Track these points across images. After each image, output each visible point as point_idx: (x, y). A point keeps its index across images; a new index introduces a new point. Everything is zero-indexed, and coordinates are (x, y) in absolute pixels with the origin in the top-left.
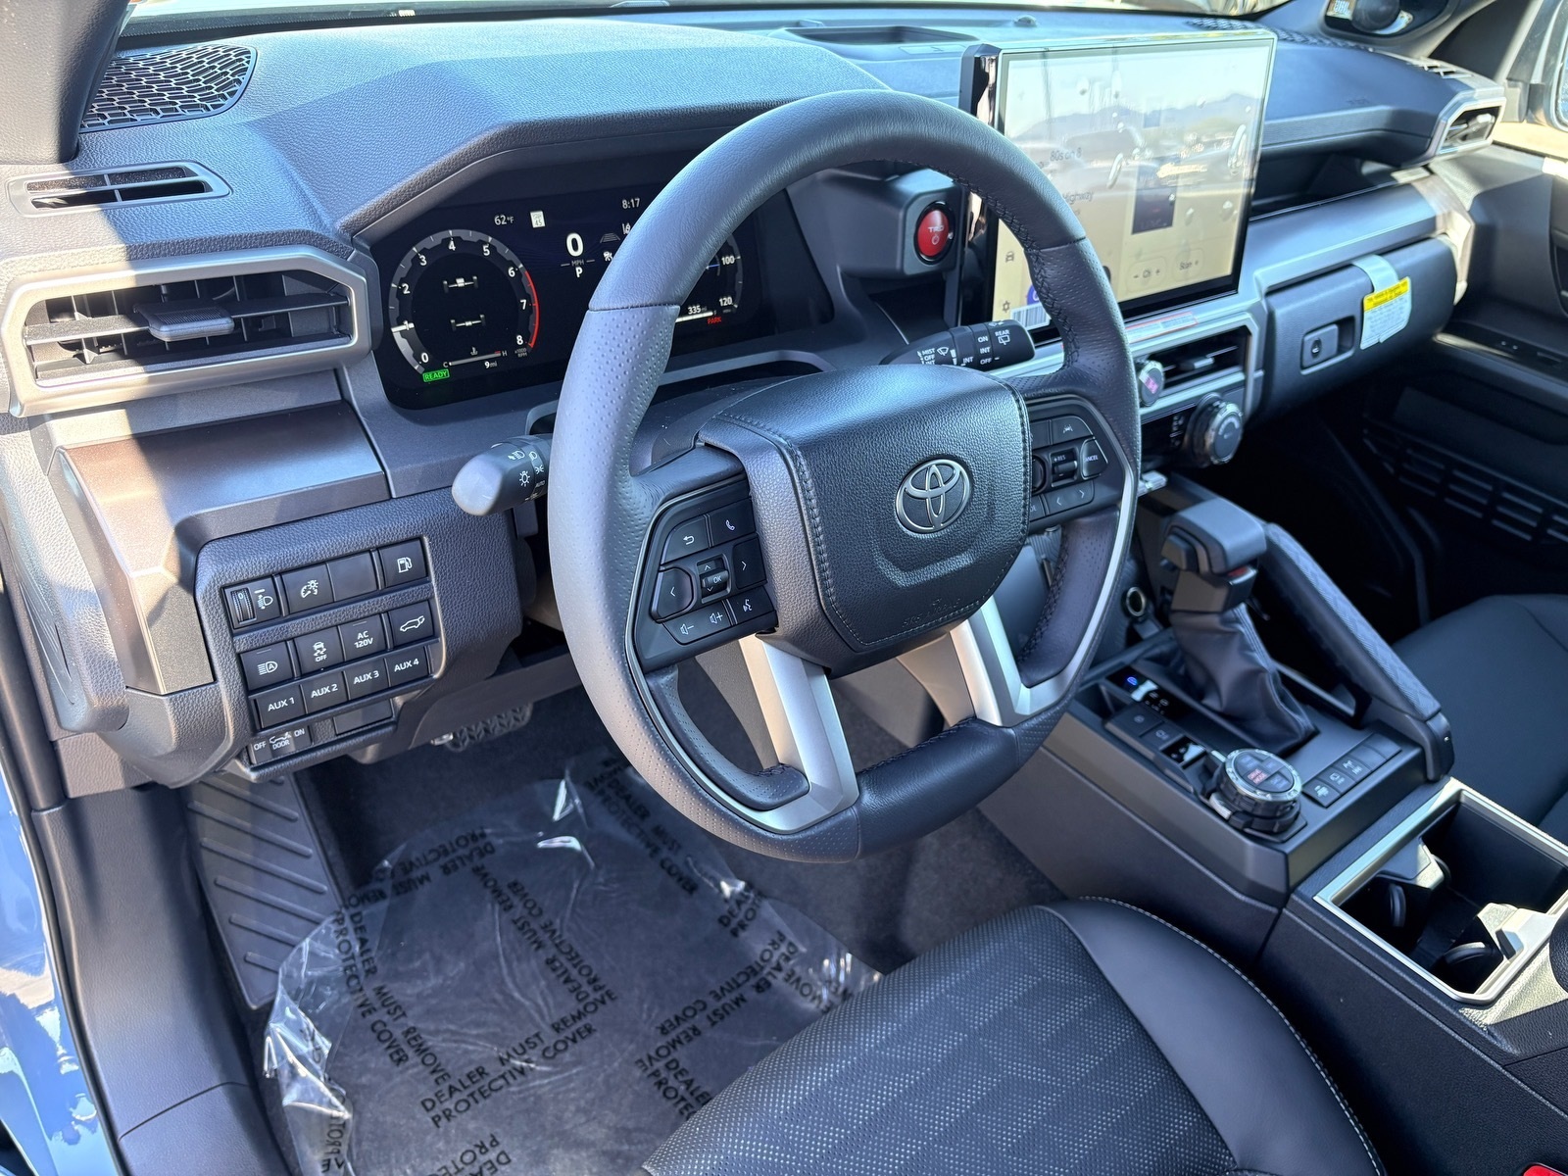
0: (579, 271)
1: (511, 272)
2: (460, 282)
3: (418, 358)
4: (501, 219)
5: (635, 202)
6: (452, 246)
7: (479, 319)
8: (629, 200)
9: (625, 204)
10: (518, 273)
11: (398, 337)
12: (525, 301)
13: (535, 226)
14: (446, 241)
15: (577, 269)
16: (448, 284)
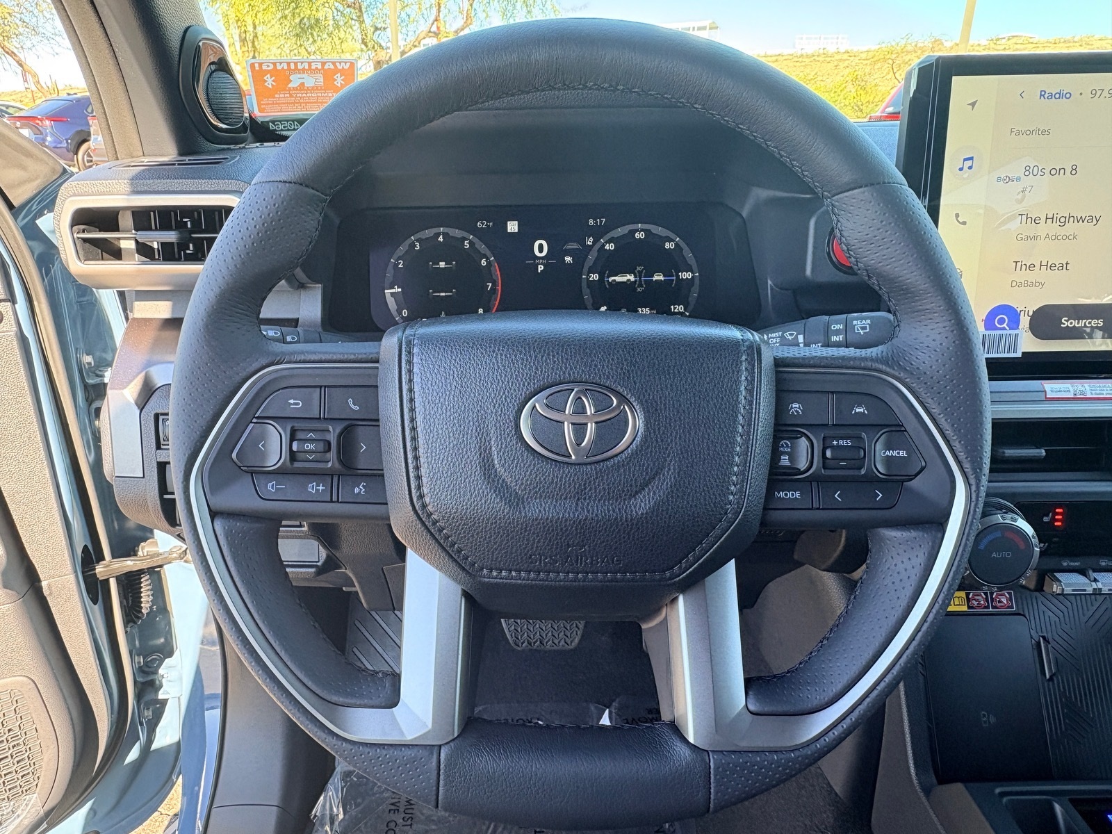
0: (541, 268)
1: (484, 263)
2: (442, 264)
3: (400, 313)
4: (483, 224)
5: (601, 222)
6: (441, 239)
7: (451, 292)
8: (595, 219)
9: (591, 222)
10: (489, 263)
11: (388, 297)
12: (490, 284)
13: (509, 231)
14: (438, 235)
15: (539, 266)
16: (433, 264)
